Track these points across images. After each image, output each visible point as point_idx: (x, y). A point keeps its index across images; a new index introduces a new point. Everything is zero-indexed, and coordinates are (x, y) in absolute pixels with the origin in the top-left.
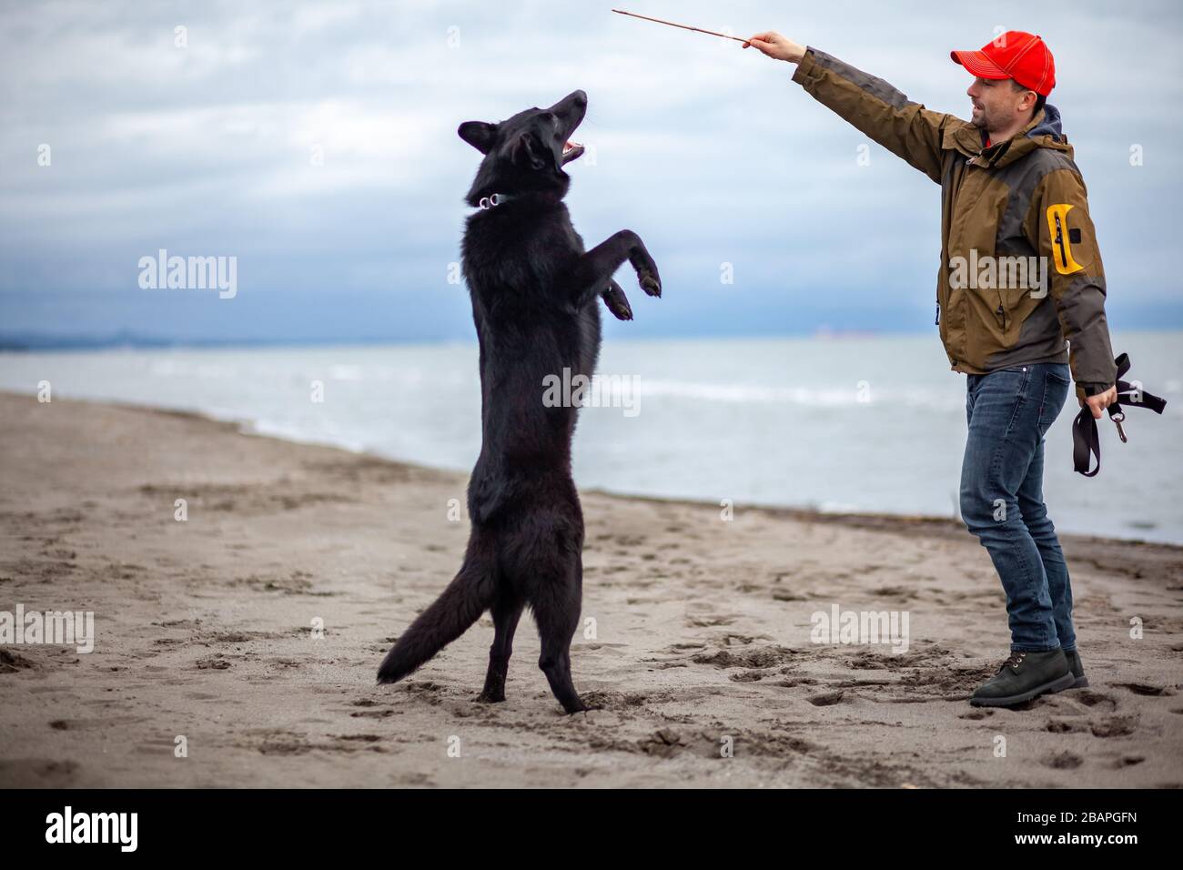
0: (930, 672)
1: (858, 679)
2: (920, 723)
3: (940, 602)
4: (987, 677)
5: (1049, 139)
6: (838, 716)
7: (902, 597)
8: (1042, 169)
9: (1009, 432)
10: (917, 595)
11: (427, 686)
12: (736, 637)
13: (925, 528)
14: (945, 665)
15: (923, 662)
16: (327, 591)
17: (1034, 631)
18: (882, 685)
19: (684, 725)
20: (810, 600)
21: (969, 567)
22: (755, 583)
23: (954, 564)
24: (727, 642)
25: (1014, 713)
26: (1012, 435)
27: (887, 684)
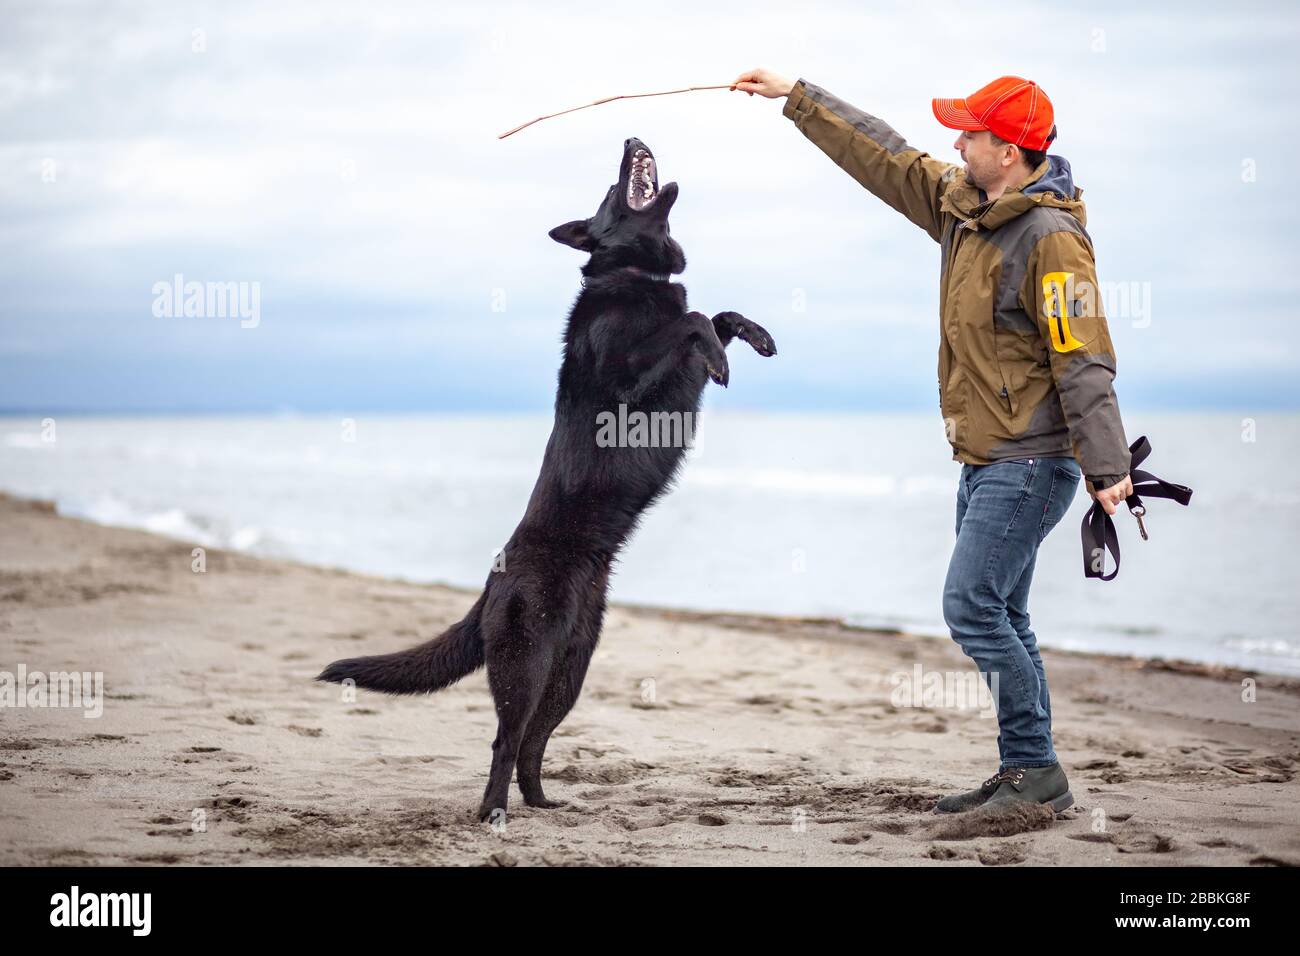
0: (801, 791)
1: (721, 798)
2: (787, 847)
3: (817, 712)
4: (865, 797)
5: (1050, 196)
6: (697, 838)
7: (775, 706)
8: (1038, 233)
9: (1009, 531)
10: (792, 704)
11: (236, 802)
12: (587, 749)
13: (808, 629)
14: (818, 783)
15: (795, 779)
16: (127, 694)
17: (1033, 744)
18: (747, 804)
19: (522, 848)
20: (672, 709)
21: (852, 673)
22: (611, 689)
23: (835, 671)
24: (577, 755)
25: (893, 837)
26: (1012, 534)
27: (752, 804)
